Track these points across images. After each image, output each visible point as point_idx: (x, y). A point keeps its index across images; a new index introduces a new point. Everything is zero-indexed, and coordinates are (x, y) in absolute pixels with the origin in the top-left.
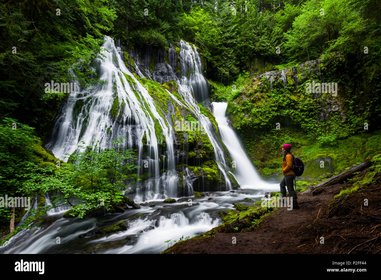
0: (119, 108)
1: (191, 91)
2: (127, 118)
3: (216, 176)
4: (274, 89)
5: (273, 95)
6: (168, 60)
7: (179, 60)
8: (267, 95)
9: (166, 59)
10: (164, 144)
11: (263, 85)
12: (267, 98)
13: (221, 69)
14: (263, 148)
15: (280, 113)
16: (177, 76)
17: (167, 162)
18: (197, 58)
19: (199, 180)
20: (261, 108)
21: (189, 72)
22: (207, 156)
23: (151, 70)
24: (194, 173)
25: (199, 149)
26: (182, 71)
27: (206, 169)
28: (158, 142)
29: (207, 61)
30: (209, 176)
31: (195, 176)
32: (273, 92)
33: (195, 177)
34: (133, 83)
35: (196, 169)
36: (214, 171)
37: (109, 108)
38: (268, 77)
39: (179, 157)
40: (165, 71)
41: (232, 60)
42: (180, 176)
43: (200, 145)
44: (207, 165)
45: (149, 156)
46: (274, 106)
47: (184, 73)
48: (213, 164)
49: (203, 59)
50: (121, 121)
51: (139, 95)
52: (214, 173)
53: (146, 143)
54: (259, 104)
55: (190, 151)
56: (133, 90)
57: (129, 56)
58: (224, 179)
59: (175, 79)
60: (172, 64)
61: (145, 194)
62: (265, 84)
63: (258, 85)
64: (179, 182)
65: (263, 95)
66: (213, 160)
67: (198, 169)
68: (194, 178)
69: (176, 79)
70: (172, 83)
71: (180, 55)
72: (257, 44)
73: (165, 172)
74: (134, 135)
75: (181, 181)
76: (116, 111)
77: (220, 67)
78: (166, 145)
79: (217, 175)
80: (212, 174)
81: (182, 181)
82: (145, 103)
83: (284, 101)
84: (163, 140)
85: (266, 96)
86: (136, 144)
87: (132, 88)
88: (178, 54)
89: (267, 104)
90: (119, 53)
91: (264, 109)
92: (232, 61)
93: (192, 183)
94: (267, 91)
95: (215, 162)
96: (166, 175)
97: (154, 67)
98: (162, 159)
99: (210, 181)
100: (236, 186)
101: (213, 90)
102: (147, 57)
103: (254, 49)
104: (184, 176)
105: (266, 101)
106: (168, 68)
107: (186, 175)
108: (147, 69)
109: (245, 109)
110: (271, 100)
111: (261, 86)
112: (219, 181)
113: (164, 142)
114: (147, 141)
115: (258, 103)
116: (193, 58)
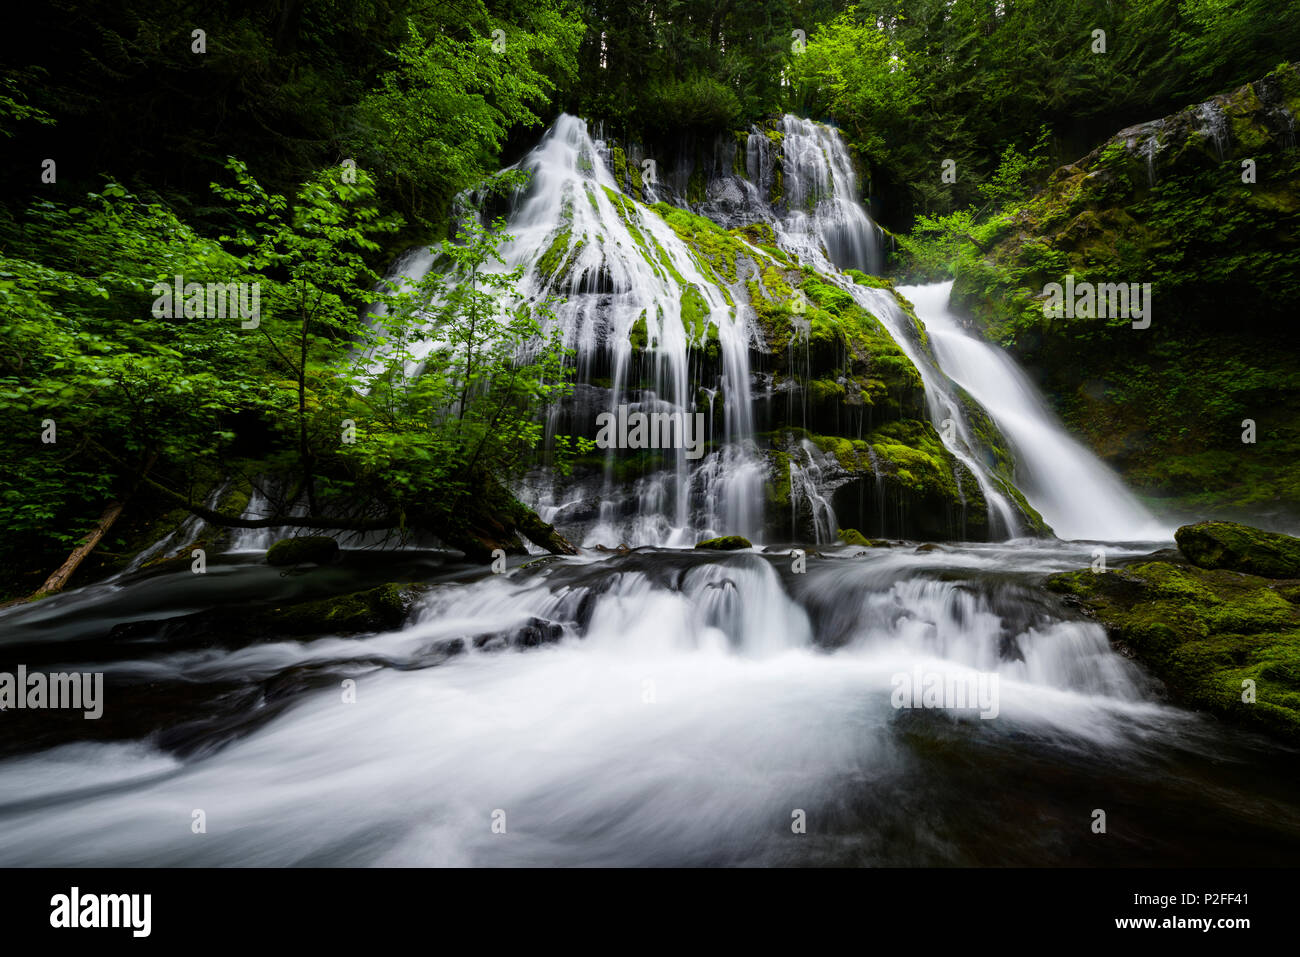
0: (566, 250)
1: (822, 247)
2: (586, 271)
3: (938, 478)
4: (1165, 181)
5: (1162, 205)
6: (745, 169)
7: (778, 166)
8: (1132, 214)
9: (739, 168)
10: (712, 347)
11: (1107, 177)
12: (1131, 224)
13: (921, 186)
14: (1116, 417)
15: (1201, 274)
16: (774, 212)
17: (723, 412)
18: (840, 157)
19: (862, 486)
20: (1106, 265)
21: (815, 196)
22: (890, 400)
23: (695, 200)
24: (836, 457)
25: (854, 373)
26: (790, 195)
27: (892, 447)
28: (688, 342)
29: (874, 163)
30: (906, 473)
31: (842, 471)
32: (1159, 197)
33: (844, 475)
34: (628, 208)
35: (845, 445)
36: (926, 457)
37: (535, 256)
38: (1131, 144)
39: (773, 397)
40: (736, 197)
41: (960, 153)
42: (779, 465)
43: (860, 362)
44: (893, 436)
45: (654, 390)
46: (1169, 250)
47: (798, 204)
48: (918, 432)
49: (858, 161)
50: (565, 282)
51: (645, 235)
52: (929, 466)
53: (643, 343)
54: (1094, 249)
55: (816, 376)
56: (627, 225)
57: (627, 162)
58: (978, 495)
59: (767, 219)
60: (757, 181)
61: (635, 525)
62: (1121, 170)
63: (1087, 182)
64: (770, 487)
65: (1111, 214)
66: (922, 421)
67: (855, 447)
68: (836, 476)
69: (772, 219)
70: (759, 228)
71: (783, 150)
72: (1059, 84)
73: (714, 451)
74: (604, 319)
75: (778, 480)
76: (555, 260)
77: (917, 180)
78: (720, 351)
79: (941, 474)
80: (917, 466)
81: (785, 480)
82: (660, 252)
83: (1219, 220)
84: (708, 334)
85: (1124, 218)
86: (608, 346)
87: (625, 220)
88: (776, 147)
89: (1132, 245)
90: (600, 153)
91: (1119, 264)
92: (964, 155)
93: (830, 495)
94: (1130, 198)
95: (927, 426)
96: (720, 459)
97: (703, 191)
98: (704, 403)
99: (911, 493)
100: (1034, 528)
101: (894, 254)
102: (683, 163)
103: (1044, 103)
104: (793, 466)
105: (1127, 237)
106: (744, 190)
107: (802, 460)
108: (683, 197)
109: (1034, 273)
110: (1152, 228)
111: (1100, 185)
112: (951, 497)
113: (714, 342)
114: (646, 338)
115: (1092, 245)
116: (825, 156)
